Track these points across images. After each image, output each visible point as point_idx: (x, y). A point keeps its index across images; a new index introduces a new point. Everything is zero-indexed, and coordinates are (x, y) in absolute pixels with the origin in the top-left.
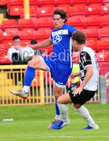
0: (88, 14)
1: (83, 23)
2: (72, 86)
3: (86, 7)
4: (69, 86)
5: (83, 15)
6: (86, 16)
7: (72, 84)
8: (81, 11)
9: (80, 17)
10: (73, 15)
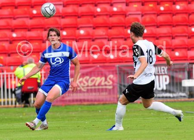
0: (33, 17)
1: (27, 26)
2: (16, 89)
3: (31, 9)
4: (13, 90)
5: (27, 17)
6: (31, 19)
7: (17, 87)
8: (26, 13)
9: (25, 20)
10: (18, 18)
